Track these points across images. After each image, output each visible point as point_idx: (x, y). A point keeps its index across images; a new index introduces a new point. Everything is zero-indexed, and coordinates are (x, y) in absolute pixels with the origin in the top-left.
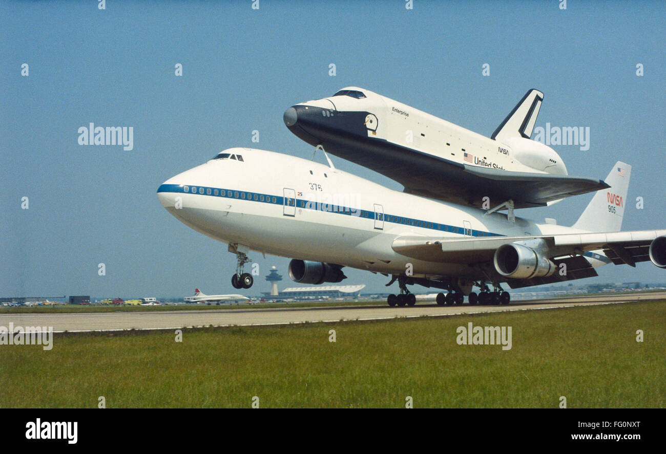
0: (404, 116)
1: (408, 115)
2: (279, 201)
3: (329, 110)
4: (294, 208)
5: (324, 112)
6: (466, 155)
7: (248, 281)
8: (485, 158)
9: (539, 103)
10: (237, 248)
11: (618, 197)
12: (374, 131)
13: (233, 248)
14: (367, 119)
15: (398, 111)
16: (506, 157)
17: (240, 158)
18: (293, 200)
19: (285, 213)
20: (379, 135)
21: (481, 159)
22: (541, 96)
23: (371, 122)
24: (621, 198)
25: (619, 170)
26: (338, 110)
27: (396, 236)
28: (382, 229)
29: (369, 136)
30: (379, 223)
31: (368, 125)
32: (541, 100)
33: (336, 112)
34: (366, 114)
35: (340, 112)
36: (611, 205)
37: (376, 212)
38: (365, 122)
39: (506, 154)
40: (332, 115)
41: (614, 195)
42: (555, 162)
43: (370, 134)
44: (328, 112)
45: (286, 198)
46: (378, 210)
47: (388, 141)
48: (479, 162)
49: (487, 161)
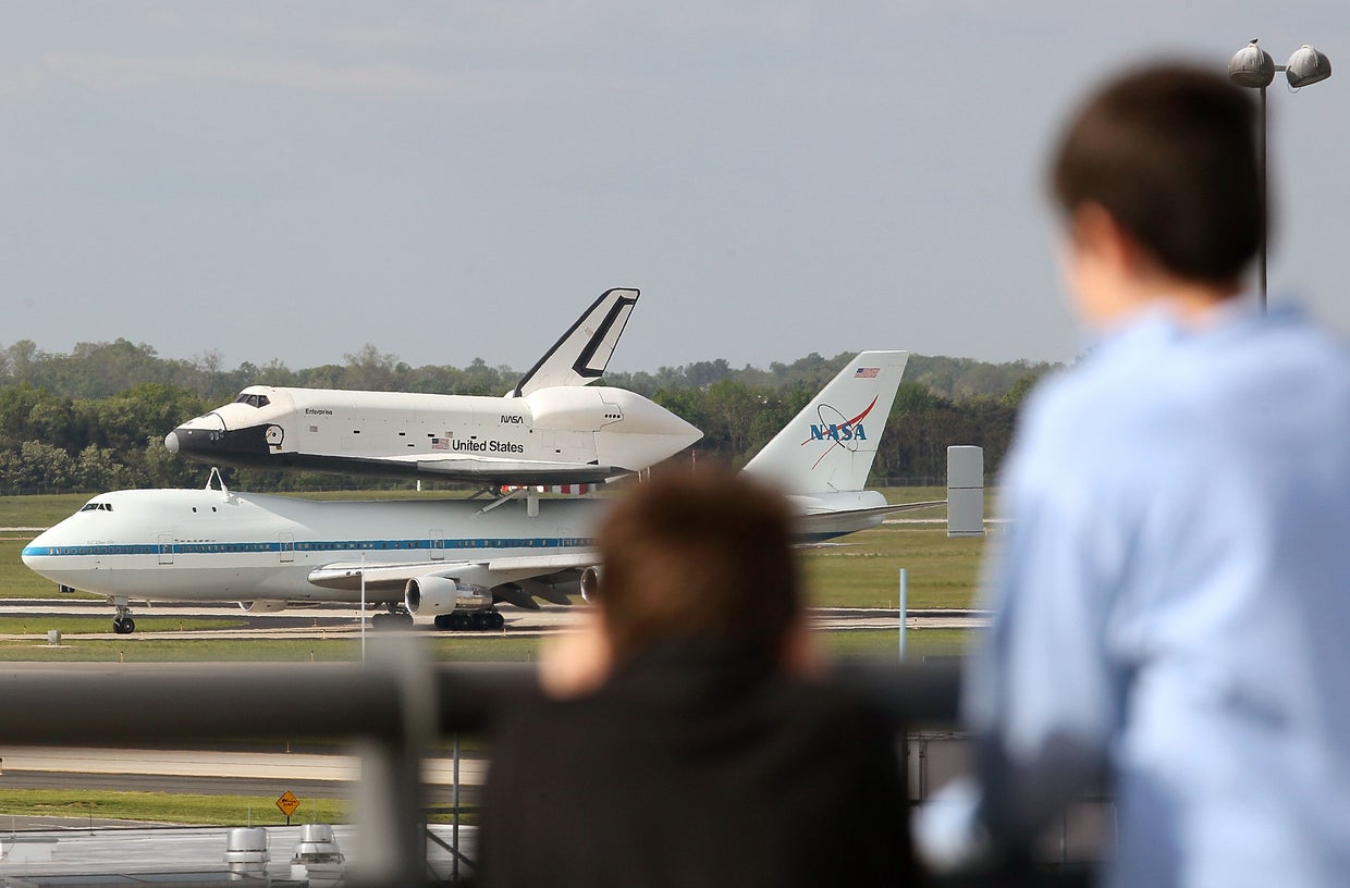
1: (330, 413)
4: (171, 554)
5: (211, 435)
6: (435, 441)
7: (128, 626)
8: (474, 437)
9: (627, 308)
12: (275, 447)
14: (268, 433)
15: (315, 411)
16: (518, 427)
17: (109, 507)
18: (169, 546)
19: (161, 562)
20: (286, 449)
21: (466, 440)
22: (631, 295)
23: (274, 435)
26: (230, 429)
27: (313, 566)
28: (291, 561)
29: (271, 453)
30: (287, 555)
31: (270, 440)
32: (632, 302)
33: (226, 432)
34: (267, 427)
35: (232, 431)
37: (282, 542)
38: (265, 437)
39: (517, 422)
40: (222, 436)
43: (273, 450)
44: (217, 433)
45: (161, 546)
46: (286, 539)
47: (298, 453)
48: (460, 445)
49: (478, 441)
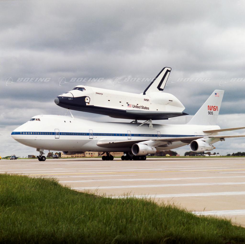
0: (101, 95)
1: (102, 94)
2: (53, 134)
3: (71, 97)
4: (59, 135)
5: (69, 98)
6: (128, 105)
7: (44, 158)
8: (138, 104)
9: (169, 73)
10: (39, 150)
11: (215, 107)
12: (88, 103)
13: (38, 150)
14: (86, 99)
15: (98, 93)
16: (148, 102)
17: (39, 120)
18: (58, 133)
19: (56, 138)
20: (91, 104)
21: (136, 105)
22: (169, 69)
23: (87, 100)
24: (217, 107)
25: (216, 94)
26: (74, 97)
27: (98, 140)
28: (92, 139)
29: (87, 105)
30: (91, 137)
31: (86, 101)
32: (170, 71)
33: (73, 98)
34: (85, 97)
35: (75, 98)
36: (210, 111)
37: (90, 133)
38: (85, 100)
39: (148, 101)
40: (72, 99)
41: (212, 106)
42: (172, 101)
43: (87, 104)
44: (71, 98)
45: (56, 133)
46: (91, 132)
47: (94, 106)
48: (134, 106)
49: (139, 106)
